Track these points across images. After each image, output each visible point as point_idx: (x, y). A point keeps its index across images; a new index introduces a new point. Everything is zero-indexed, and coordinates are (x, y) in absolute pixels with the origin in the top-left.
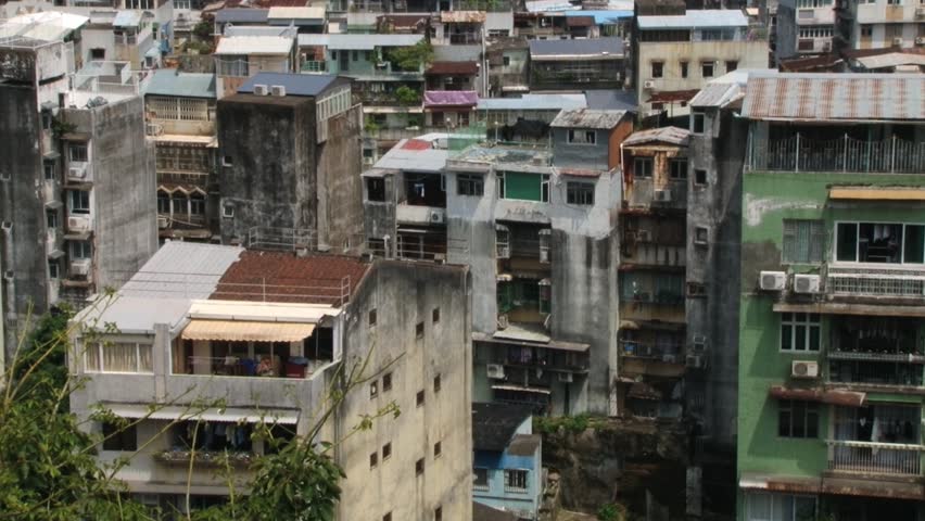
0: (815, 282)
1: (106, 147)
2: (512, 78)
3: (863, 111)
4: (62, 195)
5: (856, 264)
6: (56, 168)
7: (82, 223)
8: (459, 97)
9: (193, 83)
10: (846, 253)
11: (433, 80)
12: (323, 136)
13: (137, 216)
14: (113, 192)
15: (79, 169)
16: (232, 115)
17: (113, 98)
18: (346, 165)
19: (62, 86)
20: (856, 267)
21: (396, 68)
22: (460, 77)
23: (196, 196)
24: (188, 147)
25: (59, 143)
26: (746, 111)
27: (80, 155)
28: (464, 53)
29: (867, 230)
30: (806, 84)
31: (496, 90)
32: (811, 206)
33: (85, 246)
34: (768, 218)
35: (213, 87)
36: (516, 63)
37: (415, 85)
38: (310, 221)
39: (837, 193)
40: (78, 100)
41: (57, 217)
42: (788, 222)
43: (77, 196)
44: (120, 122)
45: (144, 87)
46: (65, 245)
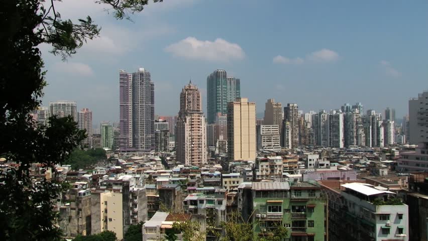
0: (265, 216)
1: (140, 197)
2: (201, 185)
3: (271, 188)
4: (133, 205)
5: (271, 212)
6: (132, 200)
7: (136, 210)
8: (193, 188)
9: (153, 186)
10: (270, 211)
11: (189, 185)
12: (176, 194)
13: (144, 208)
14: (141, 204)
15: (136, 201)
16: (161, 191)
17: (141, 189)
18: (179, 199)
19: (133, 187)
20: (271, 213)
21: (182, 183)
22: (193, 185)
23: (153, 205)
24: (152, 197)
25: (132, 196)
26: (253, 188)
27: (136, 198)
28: (193, 181)
29: (273, 207)
30: (258, 184)
31: (199, 187)
32: (264, 203)
33: (136, 214)
34: (257, 206)
35: (156, 186)
36: (202, 182)
37: (186, 186)
38: (174, 209)
39: (268, 201)
40: (135, 189)
41: (132, 209)
42: (261, 206)
43: (135, 205)
44: (142, 193)
45: (145, 187)
46: (133, 213)
